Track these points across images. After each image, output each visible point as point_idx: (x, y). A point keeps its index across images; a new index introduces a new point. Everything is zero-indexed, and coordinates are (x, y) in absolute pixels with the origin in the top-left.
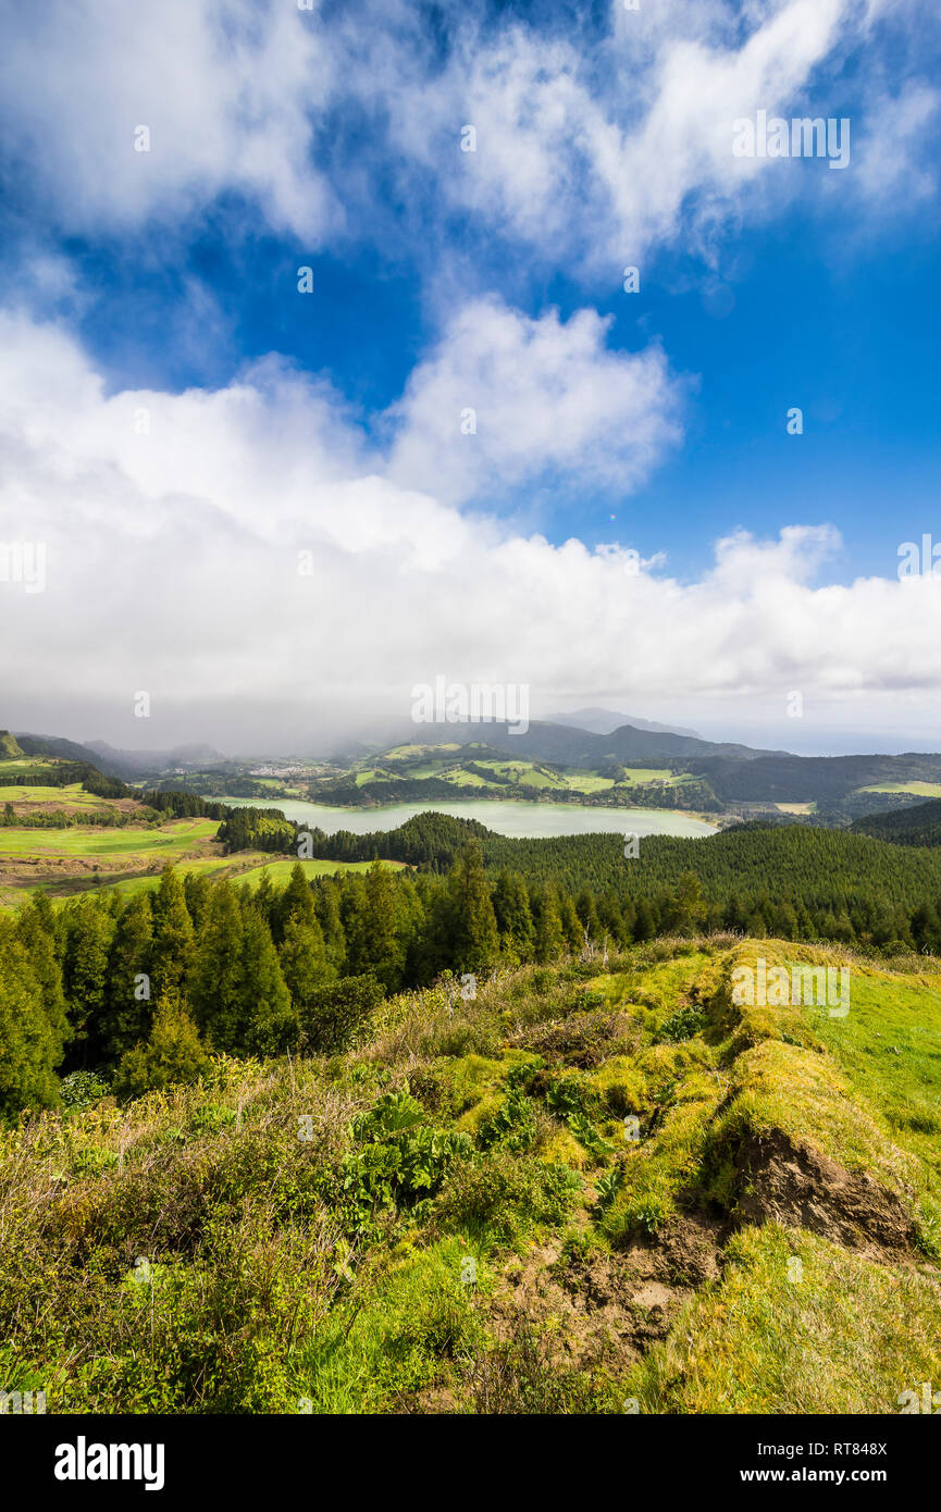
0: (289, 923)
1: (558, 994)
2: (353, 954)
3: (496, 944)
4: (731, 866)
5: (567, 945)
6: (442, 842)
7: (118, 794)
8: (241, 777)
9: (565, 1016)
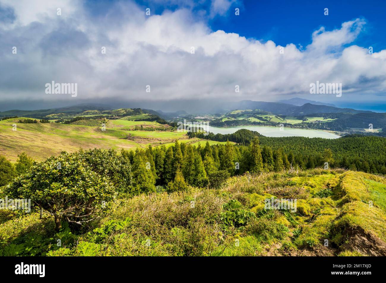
0: (205, 156)
1: (281, 181)
2: (222, 165)
3: (262, 165)
5: (285, 168)
6: (246, 137)
7: (164, 123)
8: (193, 119)
9: (284, 187)
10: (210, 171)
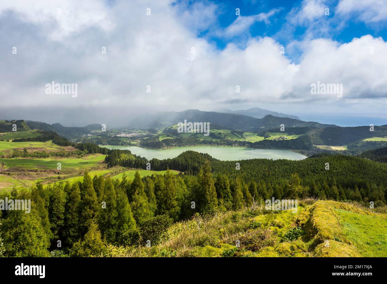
0: (134, 195)
1: (242, 222)
2: (159, 207)
3: (217, 203)
4: (312, 172)
5: (245, 203)
6: (194, 163)
7: (66, 145)
8: (113, 137)
9: (245, 231)
10: (141, 218)
